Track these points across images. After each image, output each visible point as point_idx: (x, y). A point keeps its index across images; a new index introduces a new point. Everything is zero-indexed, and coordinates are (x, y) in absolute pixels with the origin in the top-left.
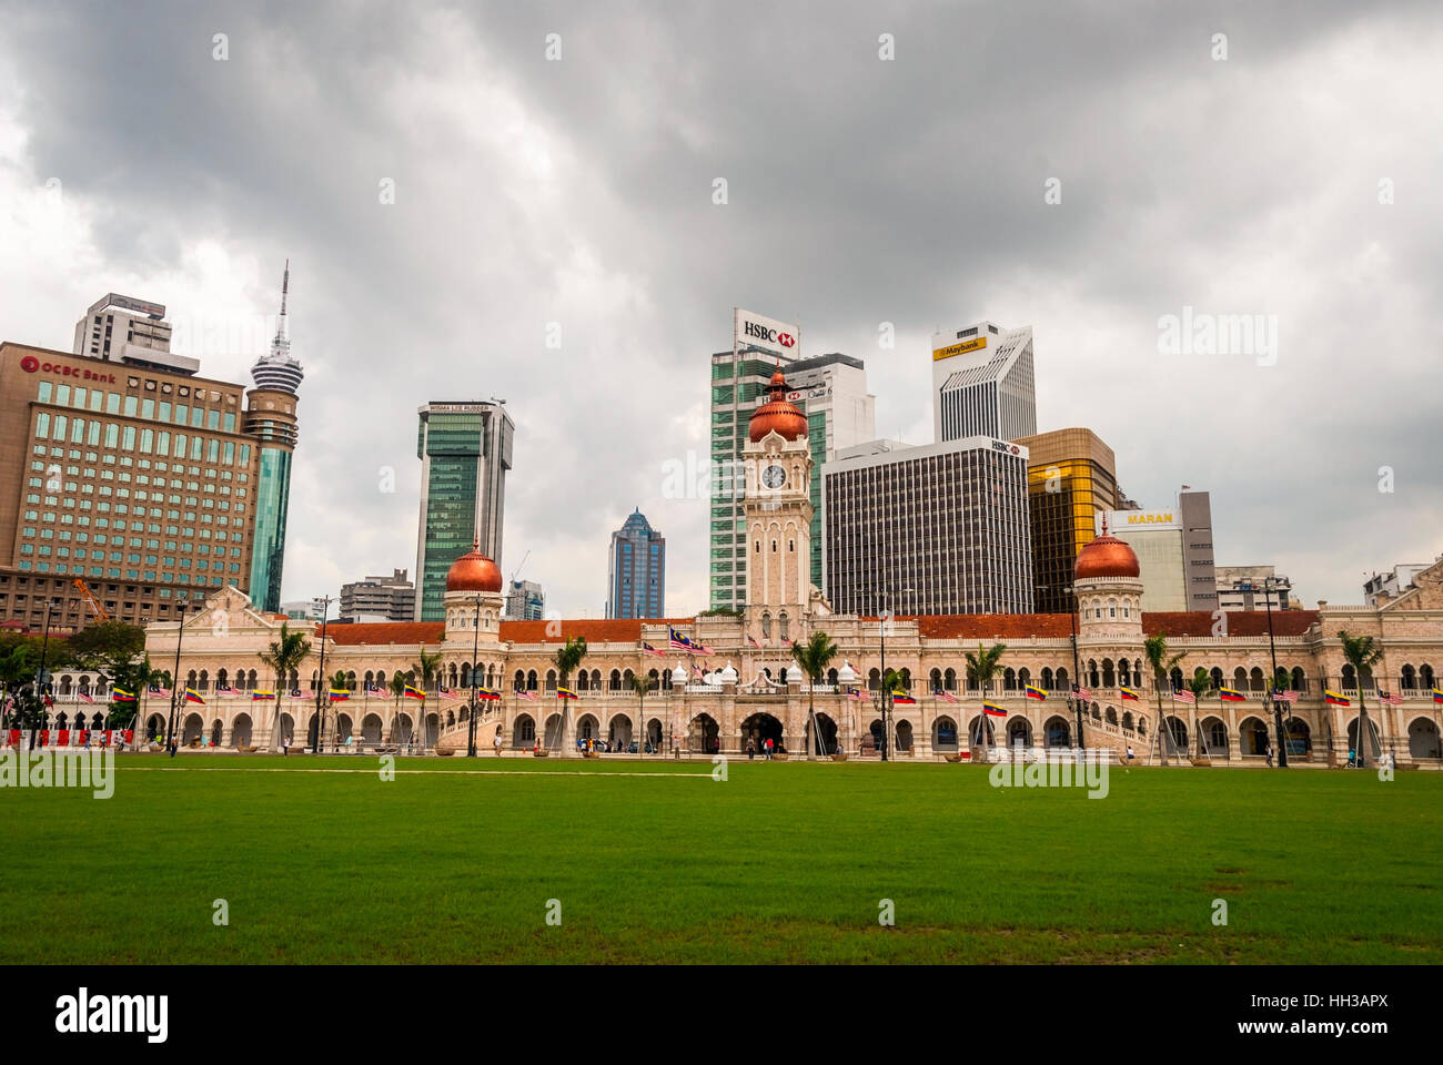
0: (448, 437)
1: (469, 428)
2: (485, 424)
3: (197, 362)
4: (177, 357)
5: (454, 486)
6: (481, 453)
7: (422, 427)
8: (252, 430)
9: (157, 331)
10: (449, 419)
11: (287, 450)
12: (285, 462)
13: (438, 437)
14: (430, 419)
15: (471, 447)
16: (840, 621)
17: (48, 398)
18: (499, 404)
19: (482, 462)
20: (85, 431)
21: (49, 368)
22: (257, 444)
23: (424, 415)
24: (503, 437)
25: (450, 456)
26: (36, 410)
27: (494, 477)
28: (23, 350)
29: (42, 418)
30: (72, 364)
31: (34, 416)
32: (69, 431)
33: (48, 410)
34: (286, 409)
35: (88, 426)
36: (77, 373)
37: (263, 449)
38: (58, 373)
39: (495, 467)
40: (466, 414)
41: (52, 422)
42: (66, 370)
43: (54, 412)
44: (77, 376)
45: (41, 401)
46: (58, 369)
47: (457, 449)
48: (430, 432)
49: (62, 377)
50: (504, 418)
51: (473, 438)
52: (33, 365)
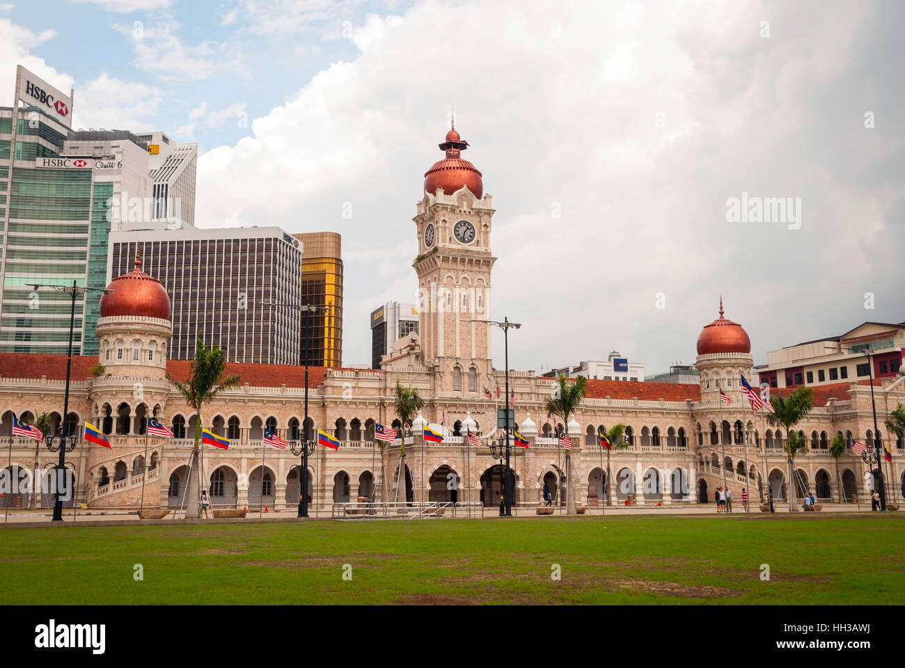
16: (520, 378)
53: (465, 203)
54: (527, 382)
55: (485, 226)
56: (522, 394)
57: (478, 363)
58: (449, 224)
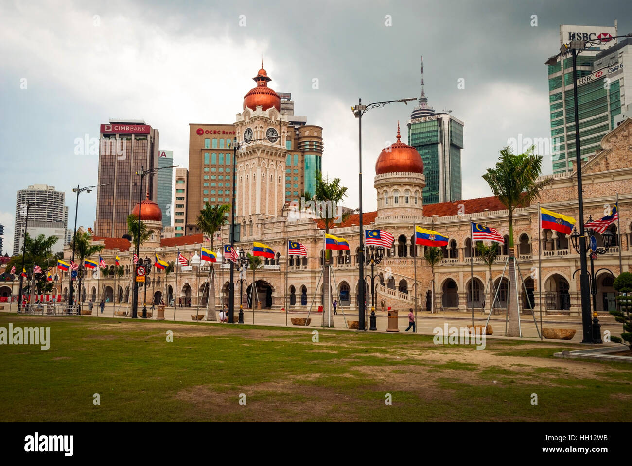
0: (421, 136)
1: (432, 129)
2: (440, 125)
4: (296, 117)
5: (427, 162)
6: (439, 141)
7: (409, 132)
8: (300, 147)
9: (287, 106)
10: (421, 126)
11: (319, 155)
12: (319, 160)
13: (416, 137)
14: (412, 127)
15: (435, 139)
16: (276, 222)
17: (209, 146)
18: (447, 113)
19: (440, 147)
20: (224, 159)
21: (208, 132)
22: (302, 154)
23: (409, 125)
24: (451, 131)
25: (423, 146)
26: (203, 152)
27: (447, 154)
28: (197, 126)
29: (206, 155)
30: (217, 129)
31: (203, 155)
32: (218, 160)
33: (208, 152)
34: (315, 134)
35: (225, 156)
36: (219, 132)
37: (305, 156)
38: (212, 134)
39: (447, 148)
40: (429, 122)
41: (211, 157)
42: (215, 132)
43: (210, 152)
44: (219, 134)
45: (206, 148)
46: (212, 132)
47: (427, 142)
48: (413, 134)
49: (213, 135)
50: (451, 120)
51: (434, 134)
52: (201, 132)
53: (247, 117)
54: (279, 225)
55: (256, 127)
56: (277, 233)
57: (253, 217)
58: (241, 134)
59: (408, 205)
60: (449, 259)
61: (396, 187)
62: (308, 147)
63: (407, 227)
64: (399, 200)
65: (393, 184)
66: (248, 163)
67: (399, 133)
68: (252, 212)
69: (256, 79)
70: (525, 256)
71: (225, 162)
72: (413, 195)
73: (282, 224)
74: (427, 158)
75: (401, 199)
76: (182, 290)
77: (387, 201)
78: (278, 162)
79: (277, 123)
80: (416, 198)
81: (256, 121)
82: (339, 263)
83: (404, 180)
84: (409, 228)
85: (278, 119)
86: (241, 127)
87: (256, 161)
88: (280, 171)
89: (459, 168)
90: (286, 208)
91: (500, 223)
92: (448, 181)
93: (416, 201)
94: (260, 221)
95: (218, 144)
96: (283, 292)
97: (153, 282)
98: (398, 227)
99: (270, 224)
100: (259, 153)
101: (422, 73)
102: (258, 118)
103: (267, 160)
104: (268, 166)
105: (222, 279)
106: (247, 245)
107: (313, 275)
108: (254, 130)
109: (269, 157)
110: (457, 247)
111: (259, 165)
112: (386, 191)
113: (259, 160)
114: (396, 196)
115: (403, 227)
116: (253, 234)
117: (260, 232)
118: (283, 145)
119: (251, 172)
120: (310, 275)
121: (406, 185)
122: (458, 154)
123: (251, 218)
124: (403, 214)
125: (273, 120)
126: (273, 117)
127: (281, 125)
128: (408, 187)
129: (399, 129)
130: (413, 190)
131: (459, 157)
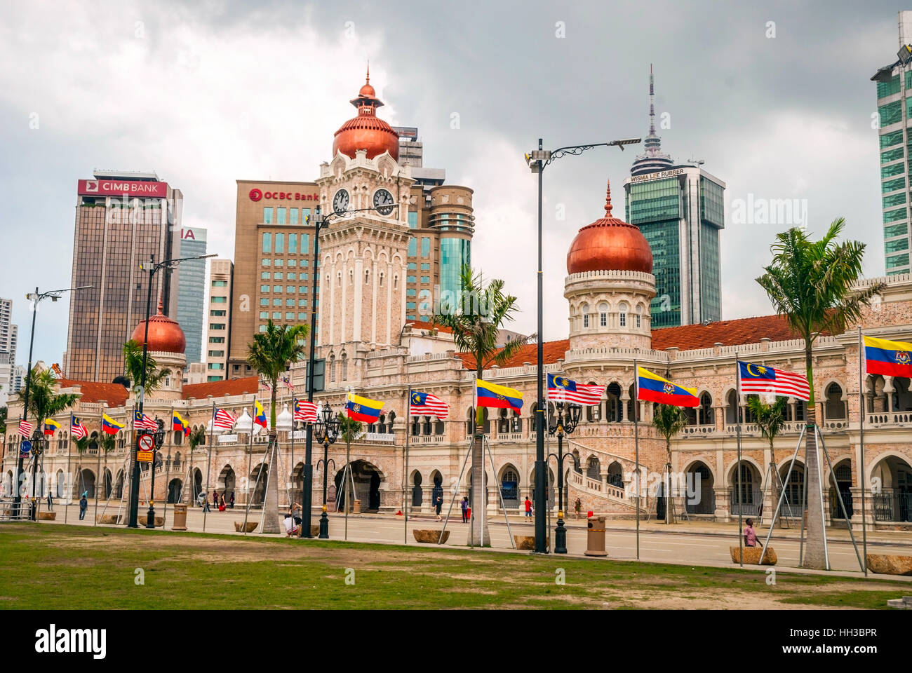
0: (648, 206)
1: (667, 193)
2: (683, 186)
3: (443, 171)
4: (426, 170)
5: (659, 252)
6: (681, 216)
7: (627, 198)
8: (433, 223)
9: (411, 150)
10: (648, 188)
11: (466, 238)
12: (466, 247)
13: (640, 207)
14: (633, 190)
15: (672, 212)
16: (389, 357)
17: (271, 220)
18: (696, 165)
19: (682, 225)
20: (298, 243)
21: (269, 196)
22: (437, 236)
23: (628, 187)
24: (703, 198)
25: (653, 223)
26: (261, 230)
27: (695, 238)
28: (251, 185)
29: (266, 237)
30: (286, 190)
31: (260, 235)
32: (287, 245)
33: (270, 230)
34: (461, 201)
35: (299, 239)
36: (290, 197)
37: (442, 240)
38: (276, 198)
39: (695, 228)
40: (664, 180)
41: (274, 239)
42: (282, 196)
43: (273, 231)
44: (290, 199)
45: (265, 223)
46: (276, 196)
47: (658, 216)
48: (634, 203)
49: (279, 201)
50: (702, 178)
51: (671, 202)
52: (258, 195)
53: (340, 170)
54: (395, 362)
55: (355, 188)
56: (390, 376)
57: (347, 348)
58: (328, 200)
59: (625, 329)
60: (698, 426)
61: (603, 297)
62: (446, 223)
63: (623, 368)
64: (609, 319)
65: (597, 292)
66: (339, 251)
67: (609, 200)
68: (346, 338)
69: (357, 103)
70: (836, 423)
71: (299, 249)
72: (634, 310)
73: (400, 360)
74: (659, 245)
75: (611, 317)
76: (219, 478)
77: (586, 321)
78: (394, 250)
79: (392, 182)
80: (638, 317)
81: (355, 177)
82: (501, 431)
83: (617, 285)
84: (627, 369)
85: (395, 174)
86: (329, 187)
87: (354, 248)
88: (397, 266)
89: (717, 263)
90: (406, 331)
91: (789, 363)
92: (696, 287)
93: (638, 321)
94: (360, 356)
95: (288, 217)
96: (399, 483)
97: (168, 463)
98: (607, 369)
99: (378, 360)
100: (359, 234)
101: (652, 93)
102: (359, 171)
103: (373, 246)
104: (376, 257)
105: (290, 457)
106: (336, 397)
107: (454, 452)
108: (351, 193)
109: (377, 241)
110: (713, 405)
111: (360, 254)
112: (585, 304)
113: (360, 246)
114: (603, 312)
115: (616, 369)
116: (348, 377)
117: (359, 375)
118: (404, 220)
119: (345, 267)
120: (448, 452)
121: (621, 293)
122: (715, 238)
123: (344, 350)
124: (615, 346)
125: (386, 176)
126: (386, 170)
127: (400, 184)
128: (624, 297)
129: (609, 193)
130: (633, 301)
131: (716, 244)
